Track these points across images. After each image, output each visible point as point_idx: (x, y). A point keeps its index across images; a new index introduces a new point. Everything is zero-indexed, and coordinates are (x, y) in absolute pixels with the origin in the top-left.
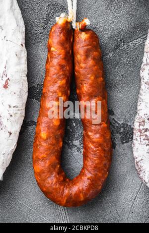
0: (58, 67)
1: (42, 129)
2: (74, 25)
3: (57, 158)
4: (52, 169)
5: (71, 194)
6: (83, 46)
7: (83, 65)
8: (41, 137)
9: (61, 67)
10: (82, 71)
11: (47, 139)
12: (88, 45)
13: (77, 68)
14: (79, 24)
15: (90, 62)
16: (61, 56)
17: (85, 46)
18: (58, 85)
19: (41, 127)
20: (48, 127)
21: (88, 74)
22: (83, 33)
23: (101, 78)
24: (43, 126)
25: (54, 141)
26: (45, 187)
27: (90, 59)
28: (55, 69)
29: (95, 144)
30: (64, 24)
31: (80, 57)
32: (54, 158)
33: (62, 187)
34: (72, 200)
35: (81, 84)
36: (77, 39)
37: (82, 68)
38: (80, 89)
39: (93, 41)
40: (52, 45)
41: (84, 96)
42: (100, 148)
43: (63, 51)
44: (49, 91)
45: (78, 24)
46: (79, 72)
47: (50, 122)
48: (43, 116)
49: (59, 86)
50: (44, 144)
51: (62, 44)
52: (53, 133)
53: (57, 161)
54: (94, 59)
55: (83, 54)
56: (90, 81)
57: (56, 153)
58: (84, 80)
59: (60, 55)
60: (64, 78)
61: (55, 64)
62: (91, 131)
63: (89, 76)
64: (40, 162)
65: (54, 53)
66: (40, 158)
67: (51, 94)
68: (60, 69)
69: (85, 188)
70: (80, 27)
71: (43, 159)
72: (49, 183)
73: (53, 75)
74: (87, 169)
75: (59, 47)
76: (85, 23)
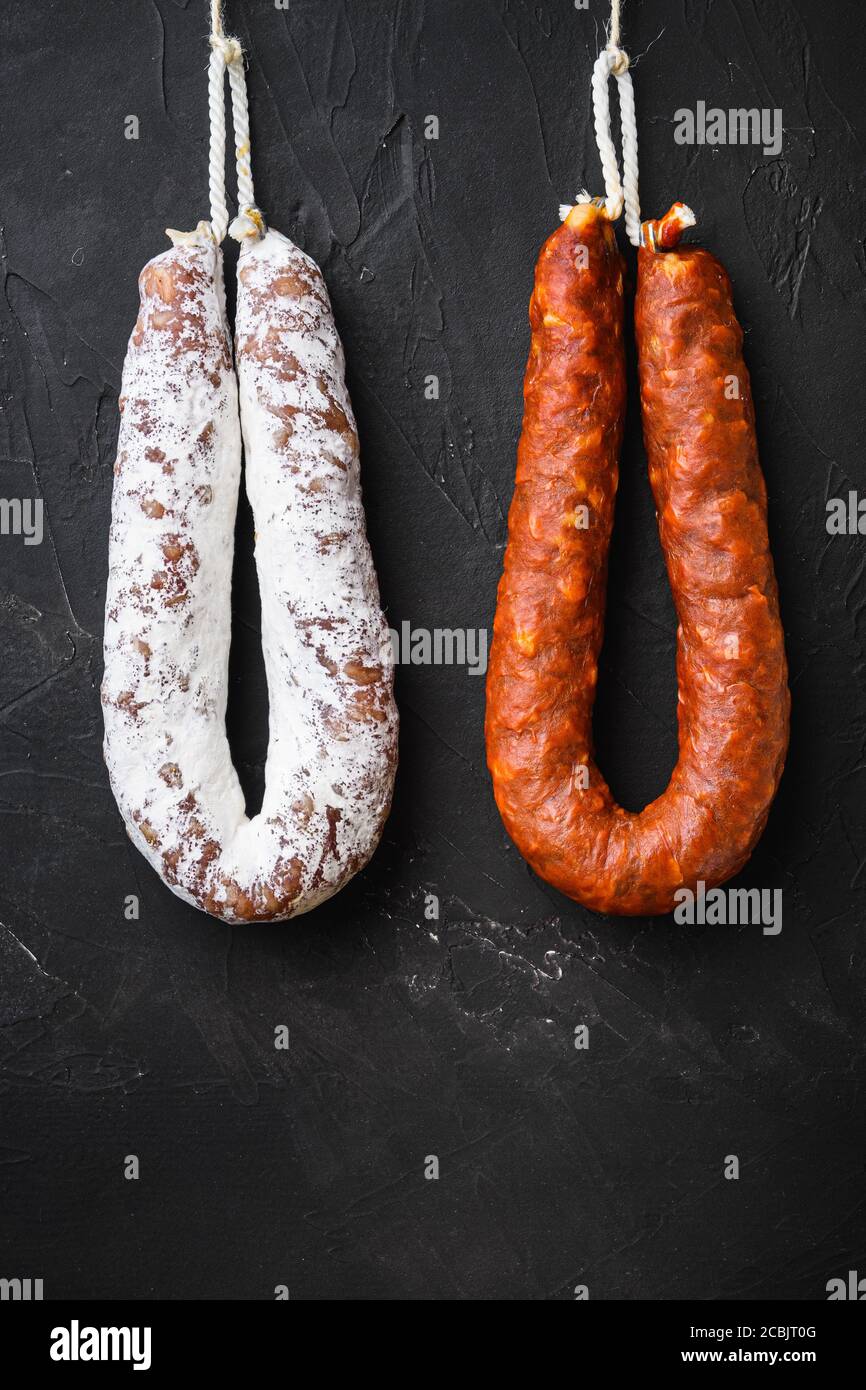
0: (569, 387)
1: (517, 619)
2: (635, 231)
3: (575, 726)
4: (559, 767)
5: (634, 860)
6: (671, 305)
7: (671, 374)
8: (514, 647)
9: (584, 383)
10: (670, 397)
11: (537, 654)
12: (689, 300)
13: (649, 386)
14: (656, 228)
15: (699, 360)
16: (583, 341)
17: (679, 303)
18: (575, 451)
19: (513, 611)
20: (542, 610)
21: (692, 406)
22: (671, 257)
23: (743, 422)
24: (523, 605)
25: (564, 662)
26: (535, 834)
27: (696, 350)
28: (561, 393)
29: (722, 670)
30: (588, 226)
31: (659, 343)
32: (568, 725)
33: (600, 836)
34: (638, 882)
35: (667, 445)
36: (649, 281)
37: (667, 383)
38: (662, 464)
39: (707, 286)
40: (549, 307)
41: (678, 490)
42: (741, 684)
43: (589, 324)
44: (540, 475)
45: (650, 227)
46: (657, 401)
47: (546, 590)
48: (520, 570)
49: (577, 456)
50: (529, 674)
51: (585, 299)
52: (558, 630)
53: (580, 739)
54: (713, 349)
55: (669, 332)
56: (698, 432)
57: (574, 709)
58: (676, 431)
59: (578, 338)
60: (598, 424)
61: (561, 373)
62: (707, 623)
63: (695, 413)
64: (514, 743)
65: (556, 335)
66: (514, 725)
67: (548, 486)
68: (580, 391)
69: (686, 838)
70: (660, 237)
71: (525, 729)
72: (550, 819)
73: (554, 414)
74: (693, 767)
75: (574, 310)
76: (677, 222)
